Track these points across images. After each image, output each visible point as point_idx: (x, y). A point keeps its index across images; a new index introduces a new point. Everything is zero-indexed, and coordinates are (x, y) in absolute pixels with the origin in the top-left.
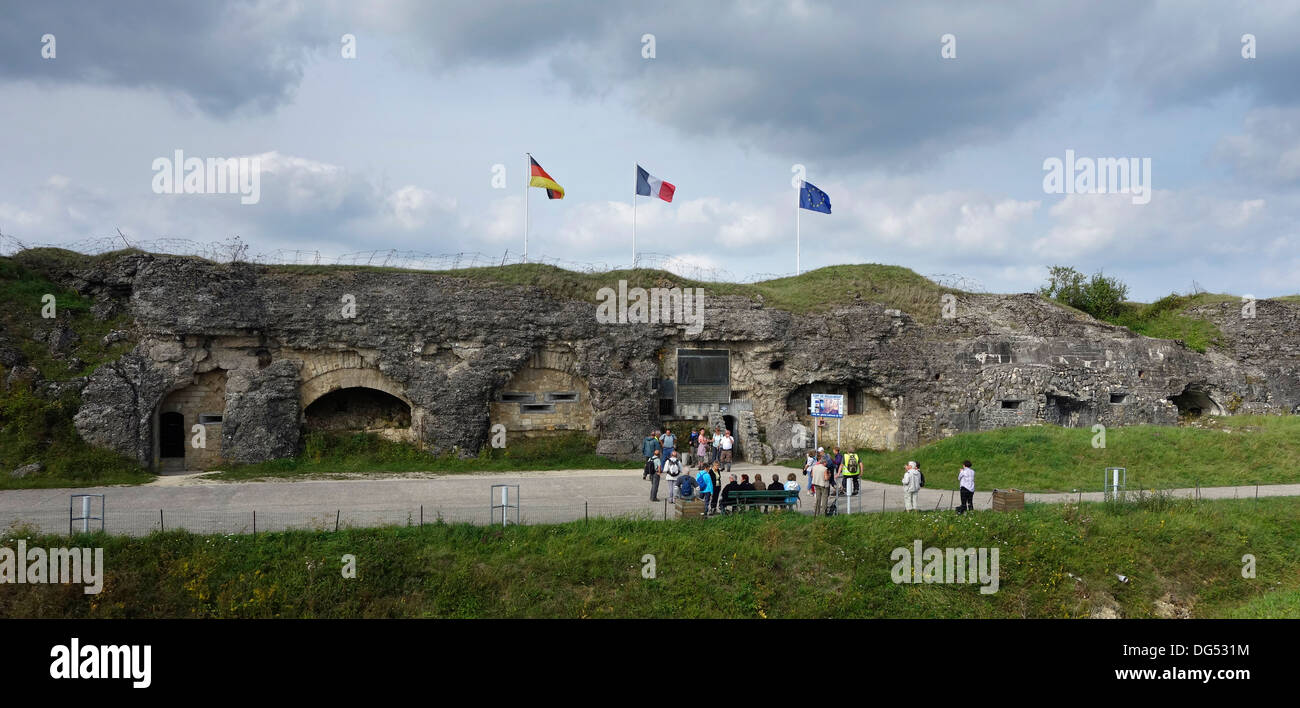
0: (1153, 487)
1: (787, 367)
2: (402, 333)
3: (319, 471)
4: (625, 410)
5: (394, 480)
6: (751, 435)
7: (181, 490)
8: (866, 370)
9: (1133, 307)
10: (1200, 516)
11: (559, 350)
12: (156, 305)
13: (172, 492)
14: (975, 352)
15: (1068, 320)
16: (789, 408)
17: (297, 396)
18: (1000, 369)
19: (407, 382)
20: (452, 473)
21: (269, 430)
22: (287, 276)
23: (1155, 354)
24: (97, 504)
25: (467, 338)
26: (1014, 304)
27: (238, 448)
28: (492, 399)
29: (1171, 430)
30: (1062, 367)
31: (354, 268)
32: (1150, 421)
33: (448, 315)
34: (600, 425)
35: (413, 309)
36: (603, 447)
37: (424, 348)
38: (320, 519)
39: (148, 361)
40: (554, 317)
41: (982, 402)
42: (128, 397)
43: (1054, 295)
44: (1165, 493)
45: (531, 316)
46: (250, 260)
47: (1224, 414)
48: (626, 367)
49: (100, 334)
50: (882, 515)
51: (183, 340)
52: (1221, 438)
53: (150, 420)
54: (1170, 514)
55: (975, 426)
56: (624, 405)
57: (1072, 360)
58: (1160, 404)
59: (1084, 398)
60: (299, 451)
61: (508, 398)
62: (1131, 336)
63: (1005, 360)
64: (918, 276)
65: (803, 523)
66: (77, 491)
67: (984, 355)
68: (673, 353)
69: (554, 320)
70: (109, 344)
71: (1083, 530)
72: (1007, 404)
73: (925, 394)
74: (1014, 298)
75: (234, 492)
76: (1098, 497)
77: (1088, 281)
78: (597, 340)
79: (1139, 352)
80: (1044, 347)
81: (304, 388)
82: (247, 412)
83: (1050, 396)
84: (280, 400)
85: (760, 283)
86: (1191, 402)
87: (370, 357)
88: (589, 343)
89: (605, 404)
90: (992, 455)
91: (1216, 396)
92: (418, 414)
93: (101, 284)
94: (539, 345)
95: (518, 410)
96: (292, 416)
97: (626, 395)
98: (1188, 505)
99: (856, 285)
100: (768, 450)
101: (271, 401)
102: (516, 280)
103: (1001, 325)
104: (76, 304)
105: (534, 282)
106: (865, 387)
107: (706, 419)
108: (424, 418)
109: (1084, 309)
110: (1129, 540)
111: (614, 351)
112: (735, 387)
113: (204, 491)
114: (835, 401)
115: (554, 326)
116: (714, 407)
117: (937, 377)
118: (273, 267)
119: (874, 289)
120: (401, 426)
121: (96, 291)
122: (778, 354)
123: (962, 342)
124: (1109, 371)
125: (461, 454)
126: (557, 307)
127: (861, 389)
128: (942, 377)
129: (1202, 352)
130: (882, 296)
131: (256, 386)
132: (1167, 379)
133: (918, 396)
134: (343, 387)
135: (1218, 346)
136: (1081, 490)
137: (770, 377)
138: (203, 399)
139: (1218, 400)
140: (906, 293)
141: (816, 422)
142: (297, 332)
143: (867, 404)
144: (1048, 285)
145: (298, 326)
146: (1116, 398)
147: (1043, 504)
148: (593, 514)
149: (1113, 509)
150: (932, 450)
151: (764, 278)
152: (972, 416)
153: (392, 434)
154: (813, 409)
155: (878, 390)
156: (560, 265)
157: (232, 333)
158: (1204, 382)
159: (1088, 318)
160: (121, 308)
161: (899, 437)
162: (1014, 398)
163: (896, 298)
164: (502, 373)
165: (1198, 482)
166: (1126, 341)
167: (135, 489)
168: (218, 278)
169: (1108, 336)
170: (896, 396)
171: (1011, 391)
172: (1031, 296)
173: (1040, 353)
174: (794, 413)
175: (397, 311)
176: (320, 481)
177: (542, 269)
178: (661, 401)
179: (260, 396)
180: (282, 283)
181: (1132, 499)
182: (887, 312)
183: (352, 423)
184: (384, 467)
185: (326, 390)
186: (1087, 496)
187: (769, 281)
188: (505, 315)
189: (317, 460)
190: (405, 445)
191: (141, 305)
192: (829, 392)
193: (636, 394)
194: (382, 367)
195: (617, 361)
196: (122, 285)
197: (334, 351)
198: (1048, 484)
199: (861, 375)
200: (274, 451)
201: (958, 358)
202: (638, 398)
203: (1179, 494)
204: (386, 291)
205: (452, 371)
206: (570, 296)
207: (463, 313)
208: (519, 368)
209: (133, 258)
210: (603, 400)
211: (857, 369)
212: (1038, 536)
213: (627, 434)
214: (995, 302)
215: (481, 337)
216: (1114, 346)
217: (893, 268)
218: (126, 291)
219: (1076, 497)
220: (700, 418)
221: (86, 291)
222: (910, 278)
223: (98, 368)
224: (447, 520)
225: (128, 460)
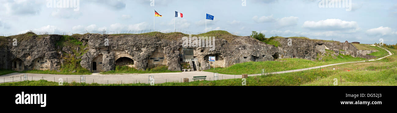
0: (269, 72)
1: (204, 51)
2: (132, 46)
3: (118, 73)
4: (173, 61)
5: (131, 75)
6: (198, 65)
7: (96, 76)
8: (219, 52)
9: (266, 39)
10: (277, 77)
11: (161, 49)
12: (92, 43)
13: (95, 76)
14: (239, 48)
15: (255, 41)
16: (205, 60)
17: (114, 59)
18: (243, 51)
19: (133, 56)
20: (141, 73)
21: (110, 65)
22: (112, 36)
23: (270, 47)
24: (84, 78)
25: (144, 47)
26: (246, 38)
27: (105, 68)
28: (148, 59)
29: (272, 61)
30: (254, 50)
31: (123, 34)
32: (269, 60)
33: (140, 42)
34: (169, 64)
35: (134, 42)
36: (169, 68)
37: (136, 49)
38: (119, 82)
39: (91, 53)
40: (160, 42)
41: (240, 57)
42: (88, 59)
43: (253, 36)
44: (271, 73)
45: (155, 42)
46: (106, 34)
47: (281, 58)
48: (174, 52)
49: (84, 48)
50: (222, 80)
51: (96, 49)
52: (280, 63)
53: (91, 63)
54: (272, 77)
55: (239, 62)
56: (173, 60)
57: (256, 49)
58: (271, 57)
59: (258, 56)
60: (115, 69)
61: (151, 59)
62: (266, 44)
63: (244, 49)
64: (228, 33)
65: (207, 82)
66: (81, 75)
67: (241, 48)
68: (182, 49)
69: (160, 43)
70: (85, 50)
71: (258, 81)
72: (245, 58)
73: (230, 56)
74: (246, 37)
75: (104, 76)
76: (260, 75)
77: (258, 34)
78: (168, 47)
79: (267, 47)
80: (251, 46)
81: (115, 57)
82: (106, 62)
83: (252, 56)
84: (111, 59)
85: (199, 34)
86: (276, 56)
87: (126, 51)
88: (166, 47)
89: (170, 59)
90: (242, 68)
91: (280, 55)
92: (135, 62)
93: (84, 40)
94: (157, 48)
95: (153, 61)
96: (114, 62)
97: (173, 58)
98: (275, 75)
99: (217, 35)
100: (201, 68)
101: (110, 60)
102: (152, 35)
103: (244, 42)
104: (80, 43)
105: (156, 35)
106: (219, 55)
107: (189, 62)
108: (136, 63)
109: (258, 39)
110: (265, 82)
111: (171, 49)
112: (194, 56)
113: (100, 76)
114: (213, 58)
115: (160, 44)
116: (190, 60)
117: (232, 52)
118: (110, 35)
119: (220, 35)
120: (132, 64)
121: (83, 41)
122: (202, 49)
123: (237, 46)
124: (262, 51)
125: (143, 70)
126: (160, 40)
127: (218, 55)
128: (233, 53)
129: (277, 47)
130: (222, 37)
131: (107, 57)
132: (272, 52)
133: (229, 57)
134: (122, 57)
135: (280, 46)
136: (257, 73)
137: (201, 53)
138: (99, 59)
139: (280, 56)
140: (226, 36)
141: (210, 62)
142: (114, 47)
143: (220, 58)
144: (252, 35)
145: (114, 46)
146: (263, 56)
147: (251, 77)
148: (168, 82)
149: (263, 77)
150: (231, 67)
151: (200, 33)
152: (238, 60)
153: (131, 66)
154: (209, 60)
155: (221, 56)
156: (161, 32)
157: (104, 47)
158: (278, 53)
159: (258, 41)
160: (87, 43)
161: (225, 65)
162: (246, 56)
163: (224, 37)
164: (150, 54)
165: (276, 71)
166: (265, 45)
167: (89, 75)
168: (101, 37)
169: (262, 44)
170: (225, 57)
171: (245, 55)
172: (249, 37)
173: (250, 48)
174: (205, 61)
175: (131, 42)
176: (118, 75)
177: (157, 33)
178: (180, 59)
179: (108, 59)
180: (111, 38)
181: (266, 75)
182: (223, 40)
183: (124, 64)
184: (129, 72)
185: (119, 58)
186: (258, 75)
187: (200, 34)
188: (150, 42)
189: (117, 71)
190: (133, 68)
191: (90, 43)
192: (212, 56)
193: (175, 57)
194: (129, 53)
195: (172, 51)
196: (87, 39)
197: (120, 50)
198: (252, 72)
199: (218, 52)
200: (110, 69)
201: (236, 49)
202: (176, 58)
203: (273, 73)
204: (129, 38)
205: (141, 54)
206: (163, 38)
207: (143, 42)
208: (153, 52)
209: (89, 35)
210: (169, 59)
211: (218, 51)
212: (250, 83)
213: (174, 66)
214: (243, 38)
215: (146, 47)
216: (263, 46)
217: (224, 31)
218: (87, 40)
219: (256, 75)
220: (188, 62)
221: (82, 41)
222: (227, 33)
223: (83, 54)
224: (141, 83)
225: (88, 70)
